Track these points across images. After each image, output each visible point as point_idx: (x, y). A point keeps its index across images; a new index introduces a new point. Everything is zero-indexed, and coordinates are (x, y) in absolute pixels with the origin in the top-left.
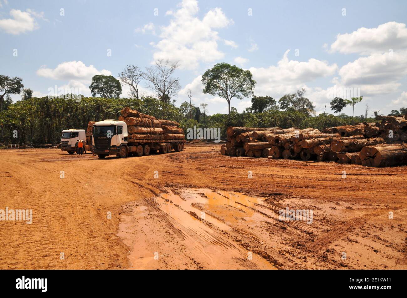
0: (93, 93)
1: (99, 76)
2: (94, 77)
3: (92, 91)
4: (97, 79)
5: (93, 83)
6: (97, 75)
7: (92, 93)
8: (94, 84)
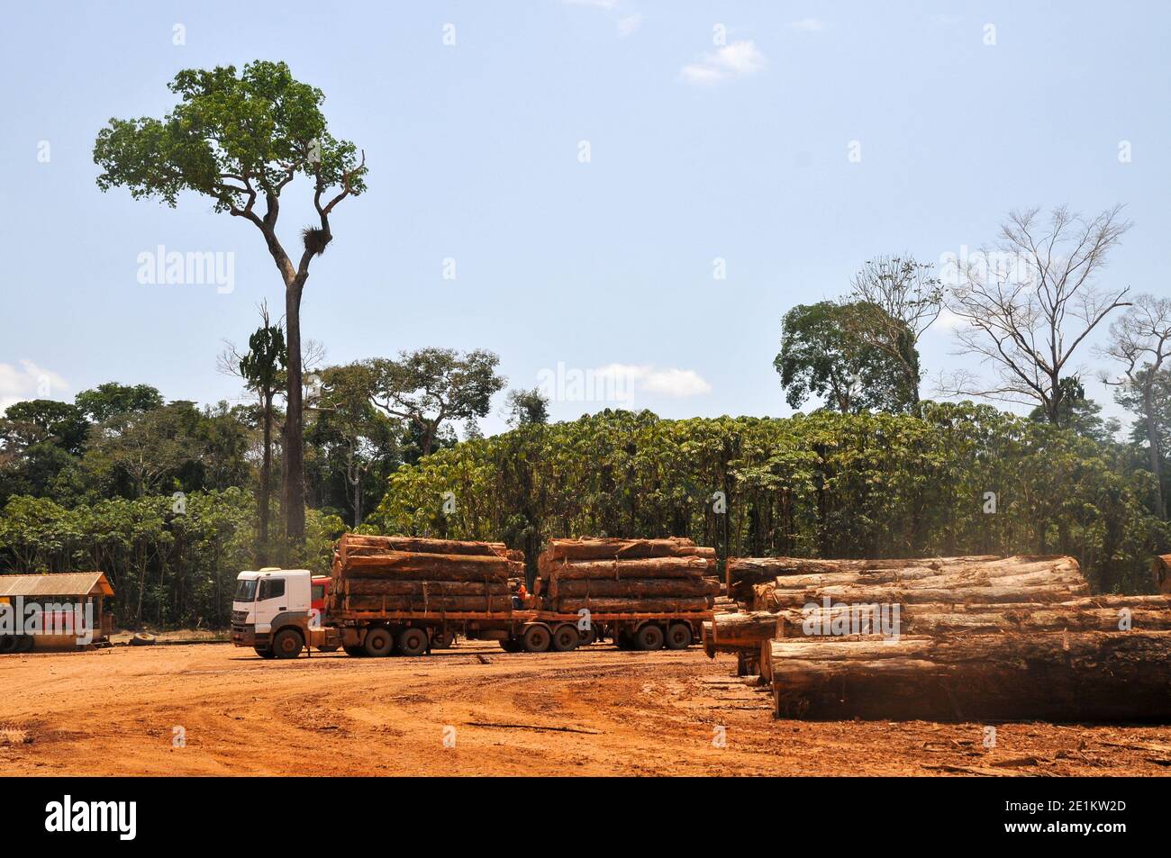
0: (787, 387)
1: (810, 309)
2: (792, 315)
3: (787, 380)
4: (803, 322)
5: (788, 343)
6: (802, 308)
7: (784, 387)
8: (794, 347)
